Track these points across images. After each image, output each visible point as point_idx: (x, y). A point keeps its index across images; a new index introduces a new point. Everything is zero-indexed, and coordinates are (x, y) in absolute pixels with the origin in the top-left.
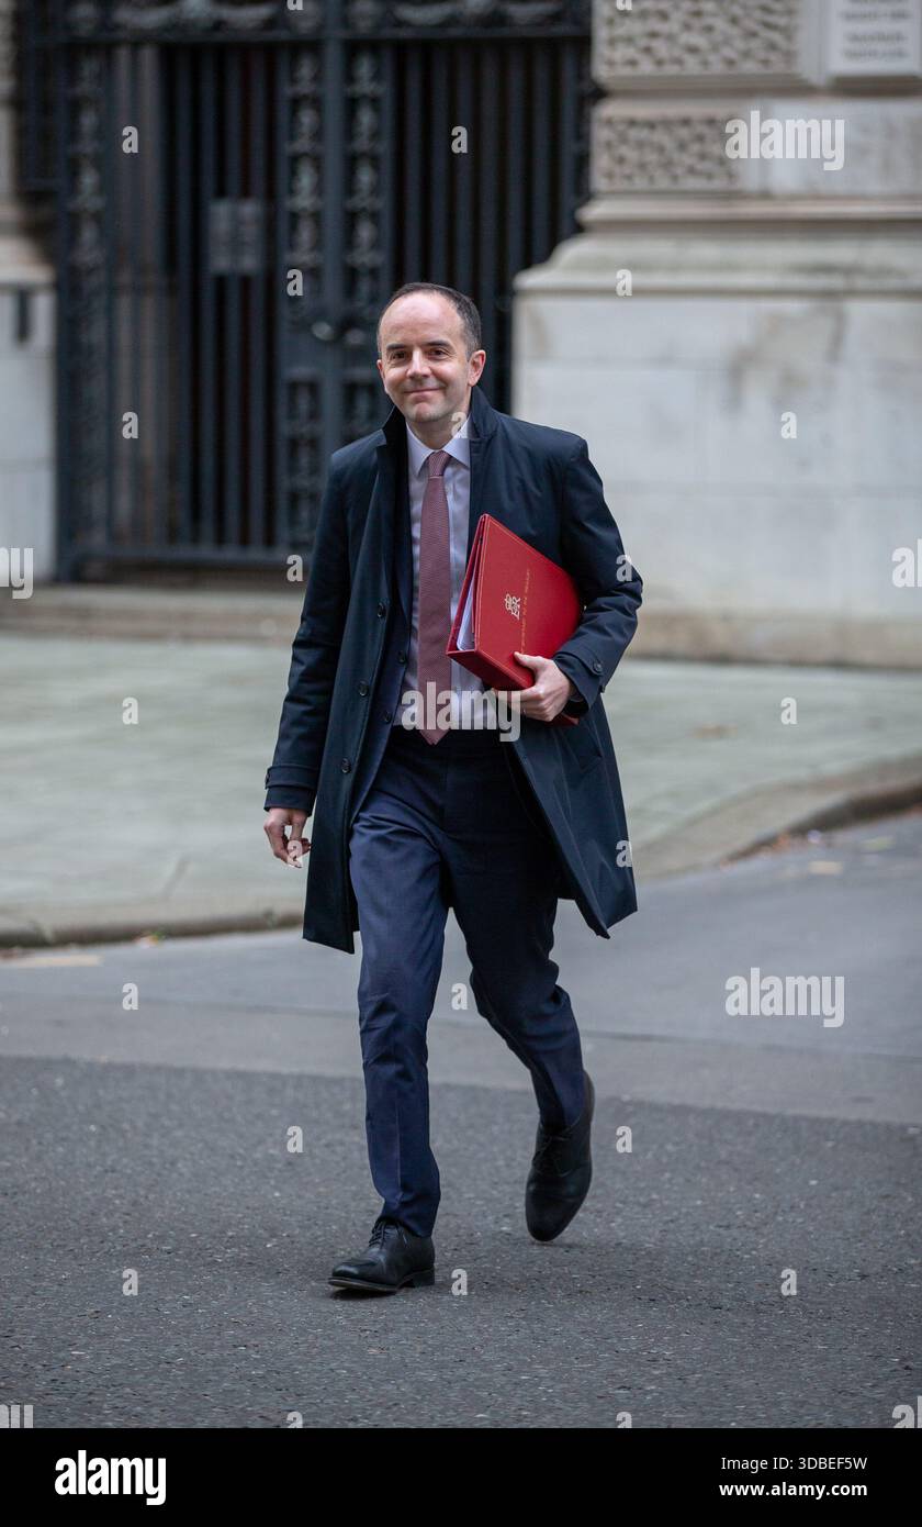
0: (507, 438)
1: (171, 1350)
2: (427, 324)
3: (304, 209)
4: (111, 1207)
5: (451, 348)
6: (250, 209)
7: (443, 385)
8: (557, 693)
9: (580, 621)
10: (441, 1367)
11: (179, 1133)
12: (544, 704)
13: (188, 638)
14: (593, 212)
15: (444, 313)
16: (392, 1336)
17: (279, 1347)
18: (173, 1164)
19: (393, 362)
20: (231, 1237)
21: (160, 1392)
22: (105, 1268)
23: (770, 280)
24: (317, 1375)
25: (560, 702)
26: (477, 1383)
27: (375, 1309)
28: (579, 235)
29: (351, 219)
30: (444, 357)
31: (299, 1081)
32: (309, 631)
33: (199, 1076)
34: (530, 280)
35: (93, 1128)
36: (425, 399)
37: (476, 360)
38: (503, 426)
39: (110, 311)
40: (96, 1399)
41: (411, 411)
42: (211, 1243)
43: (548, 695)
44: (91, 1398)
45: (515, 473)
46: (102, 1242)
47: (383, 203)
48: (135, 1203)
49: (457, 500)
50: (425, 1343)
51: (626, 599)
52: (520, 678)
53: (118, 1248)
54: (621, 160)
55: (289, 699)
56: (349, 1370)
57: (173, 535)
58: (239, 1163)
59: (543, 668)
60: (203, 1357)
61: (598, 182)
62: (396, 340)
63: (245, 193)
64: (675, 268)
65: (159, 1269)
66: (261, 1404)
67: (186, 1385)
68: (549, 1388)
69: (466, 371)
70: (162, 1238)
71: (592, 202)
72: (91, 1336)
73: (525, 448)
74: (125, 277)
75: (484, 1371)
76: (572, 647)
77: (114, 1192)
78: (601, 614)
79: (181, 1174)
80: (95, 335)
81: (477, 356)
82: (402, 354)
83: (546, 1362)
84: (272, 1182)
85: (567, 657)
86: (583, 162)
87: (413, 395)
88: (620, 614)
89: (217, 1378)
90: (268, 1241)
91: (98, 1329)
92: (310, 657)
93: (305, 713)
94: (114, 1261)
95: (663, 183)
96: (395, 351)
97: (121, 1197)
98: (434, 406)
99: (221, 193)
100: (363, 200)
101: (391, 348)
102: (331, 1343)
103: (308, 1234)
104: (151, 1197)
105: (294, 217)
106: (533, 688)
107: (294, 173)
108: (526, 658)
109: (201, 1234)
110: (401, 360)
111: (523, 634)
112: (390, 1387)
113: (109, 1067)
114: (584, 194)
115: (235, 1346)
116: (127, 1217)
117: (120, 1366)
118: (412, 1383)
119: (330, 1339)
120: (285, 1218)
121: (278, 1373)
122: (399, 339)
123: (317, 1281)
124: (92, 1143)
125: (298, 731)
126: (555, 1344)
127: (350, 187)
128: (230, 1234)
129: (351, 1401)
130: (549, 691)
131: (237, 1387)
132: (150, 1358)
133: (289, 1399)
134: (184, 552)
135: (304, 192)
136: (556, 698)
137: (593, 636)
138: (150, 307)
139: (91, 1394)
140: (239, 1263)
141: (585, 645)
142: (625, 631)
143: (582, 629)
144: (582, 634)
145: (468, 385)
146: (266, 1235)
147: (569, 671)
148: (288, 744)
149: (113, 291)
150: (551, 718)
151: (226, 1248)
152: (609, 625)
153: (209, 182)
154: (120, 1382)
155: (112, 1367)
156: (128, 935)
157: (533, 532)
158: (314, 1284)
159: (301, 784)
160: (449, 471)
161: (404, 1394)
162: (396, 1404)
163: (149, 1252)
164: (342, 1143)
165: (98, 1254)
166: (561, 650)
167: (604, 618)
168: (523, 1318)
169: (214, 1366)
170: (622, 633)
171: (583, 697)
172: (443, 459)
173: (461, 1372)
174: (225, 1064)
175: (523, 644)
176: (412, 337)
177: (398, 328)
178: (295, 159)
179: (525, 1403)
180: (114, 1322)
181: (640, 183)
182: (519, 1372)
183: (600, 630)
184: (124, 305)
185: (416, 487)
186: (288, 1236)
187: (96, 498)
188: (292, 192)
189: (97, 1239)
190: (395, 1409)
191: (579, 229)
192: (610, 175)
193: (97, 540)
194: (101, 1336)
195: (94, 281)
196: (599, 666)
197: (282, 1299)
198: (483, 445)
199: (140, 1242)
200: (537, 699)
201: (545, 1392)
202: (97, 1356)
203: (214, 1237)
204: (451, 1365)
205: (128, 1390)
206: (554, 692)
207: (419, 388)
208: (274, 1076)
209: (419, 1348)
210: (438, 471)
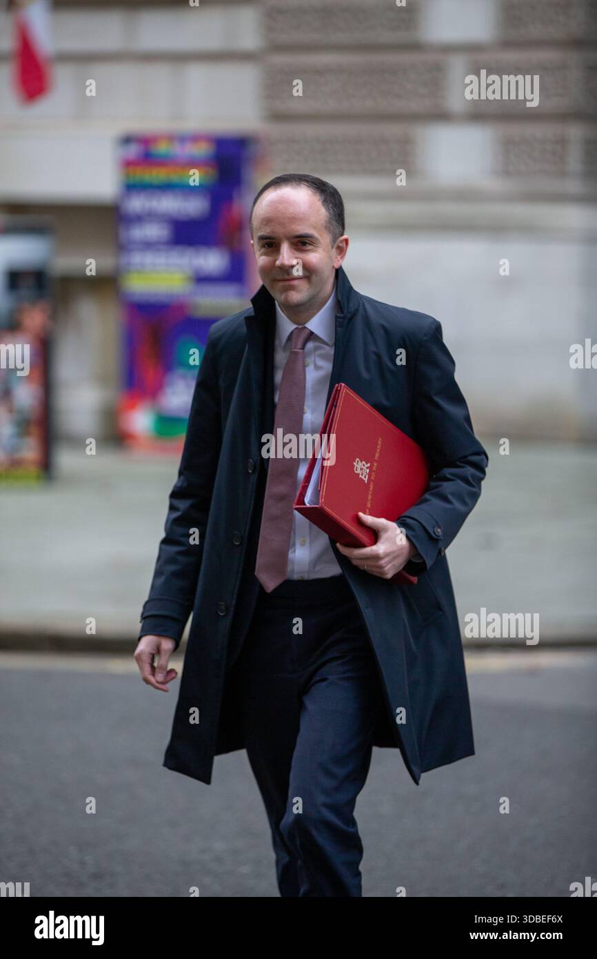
0: (366, 318)
2: (294, 219)
5: (317, 239)
7: (307, 274)
8: (396, 554)
9: (427, 489)
12: (383, 562)
15: (310, 207)
19: (263, 250)
25: (399, 563)
30: (310, 247)
32: (185, 484)
36: (292, 288)
37: (340, 245)
38: (364, 305)
41: (279, 297)
43: (387, 555)
45: (372, 348)
49: (316, 370)
51: (469, 471)
52: (363, 537)
55: (164, 542)
59: (385, 529)
62: (265, 232)
69: (330, 258)
73: (384, 327)
76: (413, 512)
78: (445, 484)
81: (341, 242)
82: (271, 245)
85: (409, 521)
87: (281, 284)
88: (464, 485)
92: (183, 505)
93: (179, 553)
96: (265, 241)
98: (299, 295)
101: (261, 238)
106: (374, 548)
108: (368, 519)
110: (270, 249)
111: (370, 497)
122: (268, 231)
125: (172, 568)
130: (388, 551)
136: (394, 558)
137: (436, 503)
141: (428, 511)
142: (467, 500)
143: (427, 496)
144: (426, 500)
145: (333, 267)
147: (411, 533)
148: (161, 580)
150: (389, 576)
152: (452, 494)
157: (385, 402)
159: (175, 615)
160: (310, 345)
166: (407, 513)
167: (447, 487)
170: (464, 503)
171: (422, 558)
172: (304, 335)
175: (369, 505)
177: (268, 221)
183: (445, 499)
185: (281, 357)
196: (439, 530)
198: (346, 321)
200: (377, 557)
206: (394, 552)
207: (286, 277)
210: (299, 345)
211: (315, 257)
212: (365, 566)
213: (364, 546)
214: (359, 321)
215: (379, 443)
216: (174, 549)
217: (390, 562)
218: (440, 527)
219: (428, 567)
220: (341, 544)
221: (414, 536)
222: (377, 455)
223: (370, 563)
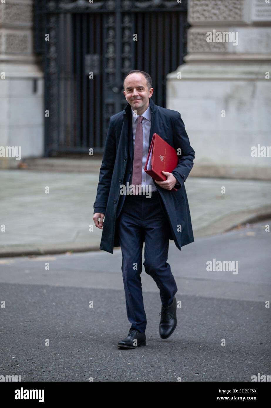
1: (75, 363)
2: (137, 82)
3: (110, 57)
4: (59, 325)
6: (96, 57)
7: (142, 98)
8: (173, 182)
10: (147, 368)
11: (77, 305)
12: (169, 185)
13: (80, 172)
14: (188, 58)
15: (142, 78)
16: (134, 359)
17: (104, 362)
18: (76, 313)
19: (128, 92)
20: (91, 333)
21: (72, 375)
22: (57, 341)
23: (235, 76)
24: (114, 370)
25: (173, 185)
26: (157, 372)
27: (130, 352)
28: (184, 64)
29: (123, 60)
30: (142, 90)
31: (110, 291)
32: (105, 165)
33: (83, 289)
34: (171, 76)
35: (54, 304)
36: (137, 102)
37: (151, 91)
38: (158, 109)
39: (58, 85)
40: (55, 376)
41: (133, 105)
42: (86, 335)
43: (170, 183)
44: (54, 376)
45: (161, 122)
46: (57, 334)
47: (132, 56)
48: (65, 324)
49: (146, 129)
50: (143, 361)
52: (163, 178)
53: (61, 336)
54: (196, 44)
55: (99, 184)
56: (123, 369)
57: (75, 145)
58: (93, 313)
59: (169, 175)
60: (84, 365)
61: (190, 49)
62: (129, 86)
63: (95, 53)
64: (211, 73)
65: (72, 342)
66: (100, 378)
67: (79, 373)
68: (176, 373)
69: (148, 94)
70: (73, 333)
71: (188, 55)
72: (54, 360)
74: (63, 75)
75: (159, 369)
76: (176, 170)
77: (60, 321)
79: (78, 316)
80: (54, 91)
81: (151, 90)
82: (131, 90)
83: (176, 367)
84: (102, 318)
85: (175, 173)
86: (185, 44)
87: (134, 101)
89: (87, 371)
90: (101, 334)
91: (55, 358)
92: (105, 172)
93: (104, 187)
94: (60, 339)
95: (207, 50)
97: (61, 322)
98: (140, 104)
99: (88, 52)
100: (126, 55)
101: (128, 88)
102: (118, 361)
103: (112, 332)
104: (70, 322)
105: (108, 59)
107: (108, 47)
109: (83, 332)
112: (134, 373)
113: (58, 288)
114: (186, 53)
115: (92, 362)
116: (63, 328)
117: (61, 368)
118: (140, 372)
119: (118, 360)
120: (106, 328)
121: (104, 369)
123: (114, 345)
124: (54, 308)
125: (102, 192)
126: (178, 362)
127: (123, 51)
128: (91, 332)
129: (123, 377)
131: (93, 373)
132: (69, 366)
133: (107, 377)
134: (78, 149)
135: (111, 52)
136: (172, 184)
137: (182, 167)
138: (69, 83)
139: (54, 375)
140: (93, 340)
141: (180, 169)
143: (179, 165)
145: (149, 97)
146: (100, 332)
147: (176, 176)
148: (100, 196)
149: (59, 79)
150: (171, 189)
151: (90, 336)
153: (85, 49)
154: (61, 372)
155: (59, 368)
156: (63, 252)
157: (166, 138)
158: (113, 346)
160: (143, 121)
161: (138, 375)
162: (135, 378)
163: (69, 337)
164: (121, 308)
165: (55, 338)
166: (174, 171)
167: (185, 162)
168: (170, 355)
169: (87, 367)
171: (179, 183)
172: (142, 118)
173: (153, 369)
174: (89, 286)
175: (164, 169)
176: (133, 85)
177: (129, 83)
178: (108, 44)
179: (171, 378)
180: (60, 356)
181: (201, 50)
182: (169, 369)
183: (184, 165)
184: (62, 83)
185: (134, 126)
186: (107, 333)
187: (55, 135)
188: (107, 53)
189: (55, 334)
190: (135, 379)
191: (184, 62)
192: (193, 48)
193: (55, 146)
194: (56, 360)
195: (54, 77)
196: (184, 175)
197: (105, 350)
198: (153, 114)
199: (67, 334)
200: (168, 184)
201: (176, 375)
202: (55, 365)
203: (86, 333)
204: (150, 367)
205: (64, 374)
207: (136, 99)
208: (103, 290)
209: (142, 363)
210: (140, 122)
211: (143, 93)
212: (164, 187)
213: (164, 181)
214: (157, 114)
215: (166, 150)
216: (103, 186)
217: (171, 185)
218: (184, 174)
219: (182, 186)
220: (157, 181)
221: (177, 177)
222: (165, 154)
223: (166, 186)
